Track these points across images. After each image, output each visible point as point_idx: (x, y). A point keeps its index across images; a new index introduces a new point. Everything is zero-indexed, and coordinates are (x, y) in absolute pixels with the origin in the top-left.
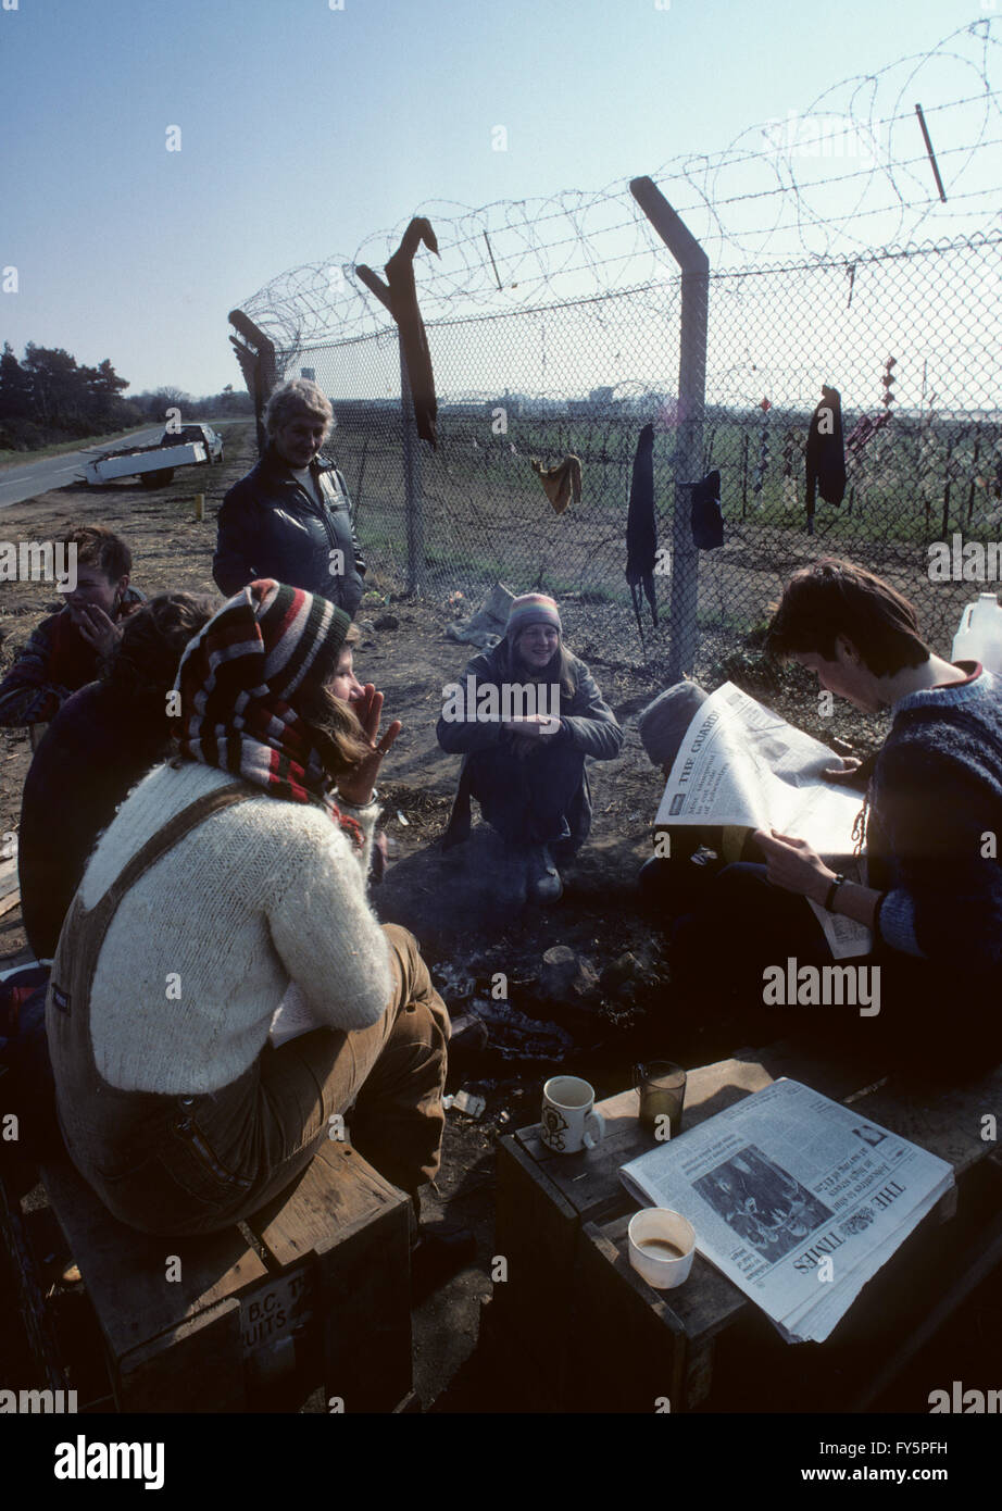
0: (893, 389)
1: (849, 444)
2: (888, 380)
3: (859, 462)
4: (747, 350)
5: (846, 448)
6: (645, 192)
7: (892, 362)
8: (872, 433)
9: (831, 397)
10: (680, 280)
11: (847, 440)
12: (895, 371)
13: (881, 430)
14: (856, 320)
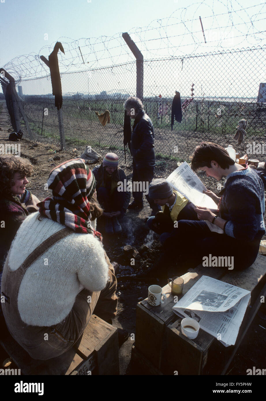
0: (194, 92)
1: (183, 106)
2: (192, 90)
3: (185, 111)
4: (155, 81)
5: (182, 107)
6: (126, 36)
7: (193, 85)
8: (189, 103)
9: (178, 94)
10: (136, 62)
11: (182, 105)
12: (194, 87)
13: (191, 103)
14: (184, 74)
